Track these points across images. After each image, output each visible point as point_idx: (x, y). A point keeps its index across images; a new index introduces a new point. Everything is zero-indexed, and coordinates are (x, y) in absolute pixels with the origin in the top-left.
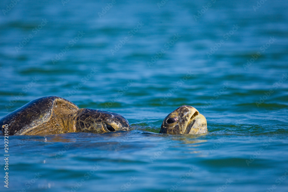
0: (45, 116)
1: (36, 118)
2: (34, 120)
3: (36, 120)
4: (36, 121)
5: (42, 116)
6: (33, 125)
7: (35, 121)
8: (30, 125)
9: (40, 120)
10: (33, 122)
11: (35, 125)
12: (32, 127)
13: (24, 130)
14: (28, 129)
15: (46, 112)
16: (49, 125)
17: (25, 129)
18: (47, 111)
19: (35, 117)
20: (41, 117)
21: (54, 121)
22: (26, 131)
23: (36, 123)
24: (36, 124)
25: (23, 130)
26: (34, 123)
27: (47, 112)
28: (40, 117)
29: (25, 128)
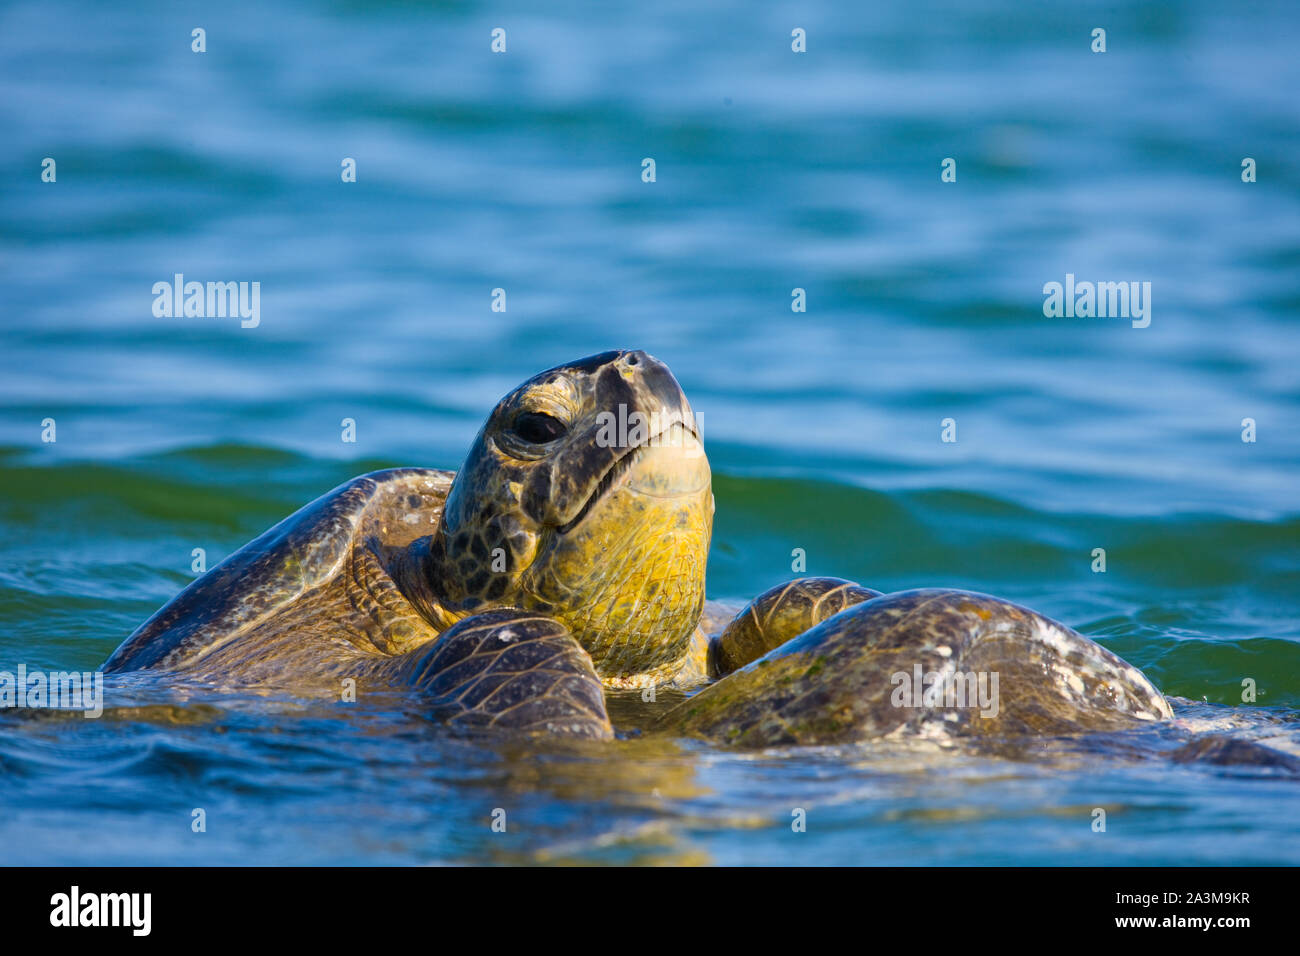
0: (308, 558)
1: (260, 578)
2: (250, 593)
3: (260, 589)
4: (262, 594)
5: (294, 558)
6: (240, 615)
7: (252, 595)
8: (227, 620)
9: (283, 584)
10: (244, 600)
11: (252, 616)
12: (238, 626)
13: (189, 650)
14: (208, 644)
15: (315, 537)
16: (336, 596)
17: (191, 645)
18: (320, 529)
19: (256, 575)
20: (288, 565)
21: (367, 570)
22: (196, 654)
23: (260, 603)
24: (257, 609)
25: (183, 652)
26: (249, 608)
27: (321, 533)
28: (281, 568)
29: (192, 640)
